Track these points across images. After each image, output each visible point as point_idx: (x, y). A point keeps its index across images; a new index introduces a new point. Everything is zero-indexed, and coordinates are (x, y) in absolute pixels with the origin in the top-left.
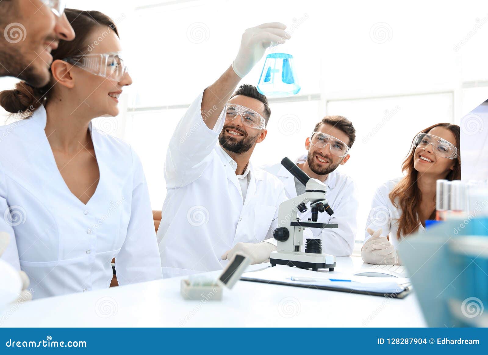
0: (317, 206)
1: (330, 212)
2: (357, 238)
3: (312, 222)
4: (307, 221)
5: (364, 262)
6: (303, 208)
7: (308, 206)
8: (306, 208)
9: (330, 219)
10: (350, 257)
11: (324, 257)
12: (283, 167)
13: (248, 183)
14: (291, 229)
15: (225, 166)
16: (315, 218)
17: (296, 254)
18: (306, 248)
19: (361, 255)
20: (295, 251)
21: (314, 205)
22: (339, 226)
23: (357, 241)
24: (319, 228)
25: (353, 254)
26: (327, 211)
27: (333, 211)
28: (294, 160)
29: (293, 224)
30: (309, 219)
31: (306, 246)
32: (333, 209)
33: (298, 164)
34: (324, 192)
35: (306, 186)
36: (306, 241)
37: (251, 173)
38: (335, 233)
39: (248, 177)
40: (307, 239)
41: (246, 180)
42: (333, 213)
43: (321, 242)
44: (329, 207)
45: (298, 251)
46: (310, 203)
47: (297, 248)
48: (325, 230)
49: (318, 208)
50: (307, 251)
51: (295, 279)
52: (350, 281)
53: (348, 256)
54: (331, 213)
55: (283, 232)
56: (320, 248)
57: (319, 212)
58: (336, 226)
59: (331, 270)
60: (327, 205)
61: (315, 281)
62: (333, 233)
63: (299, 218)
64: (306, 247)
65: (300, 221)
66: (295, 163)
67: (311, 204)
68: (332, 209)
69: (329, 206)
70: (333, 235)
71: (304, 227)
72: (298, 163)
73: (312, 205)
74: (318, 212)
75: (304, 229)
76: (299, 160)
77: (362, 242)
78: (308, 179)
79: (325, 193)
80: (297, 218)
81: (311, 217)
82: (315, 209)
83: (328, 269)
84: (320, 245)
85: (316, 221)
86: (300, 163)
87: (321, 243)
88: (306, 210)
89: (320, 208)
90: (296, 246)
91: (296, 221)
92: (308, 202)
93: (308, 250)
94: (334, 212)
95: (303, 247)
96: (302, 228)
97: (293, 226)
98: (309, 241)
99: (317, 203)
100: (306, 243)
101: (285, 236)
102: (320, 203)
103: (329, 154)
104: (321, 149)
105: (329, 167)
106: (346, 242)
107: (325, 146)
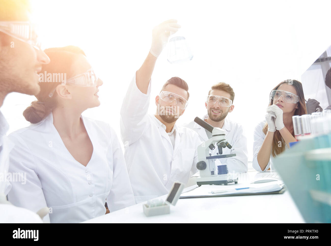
3: (219, 155)
4: (216, 155)
6: (212, 147)
8: (214, 147)
9: (231, 151)
11: (230, 175)
12: (196, 123)
13: (175, 137)
14: (207, 161)
16: (221, 152)
17: (212, 177)
18: (218, 172)
20: (212, 175)
22: (236, 155)
25: (248, 171)
29: (207, 158)
30: (217, 153)
31: (218, 170)
33: (205, 120)
34: (224, 135)
37: (176, 130)
38: (235, 159)
39: (175, 133)
40: (218, 166)
45: (213, 174)
47: (213, 173)
48: (229, 159)
49: (222, 145)
51: (214, 192)
52: (248, 188)
53: (246, 172)
55: (202, 164)
59: (236, 183)
60: (227, 143)
61: (227, 192)
63: (211, 154)
65: (212, 156)
66: (203, 120)
67: (217, 144)
70: (234, 161)
74: (222, 148)
75: (215, 160)
78: (213, 128)
80: (210, 154)
82: (220, 147)
83: (234, 183)
85: (222, 154)
87: (227, 167)
88: (214, 148)
89: (223, 146)
90: (212, 172)
91: (209, 156)
92: (215, 142)
93: (220, 173)
95: (216, 172)
96: (214, 159)
98: (219, 167)
99: (220, 143)
100: (218, 169)
101: (204, 166)
102: (222, 142)
103: (219, 107)
104: (213, 105)
105: (221, 115)
106: (243, 163)
107: (215, 103)
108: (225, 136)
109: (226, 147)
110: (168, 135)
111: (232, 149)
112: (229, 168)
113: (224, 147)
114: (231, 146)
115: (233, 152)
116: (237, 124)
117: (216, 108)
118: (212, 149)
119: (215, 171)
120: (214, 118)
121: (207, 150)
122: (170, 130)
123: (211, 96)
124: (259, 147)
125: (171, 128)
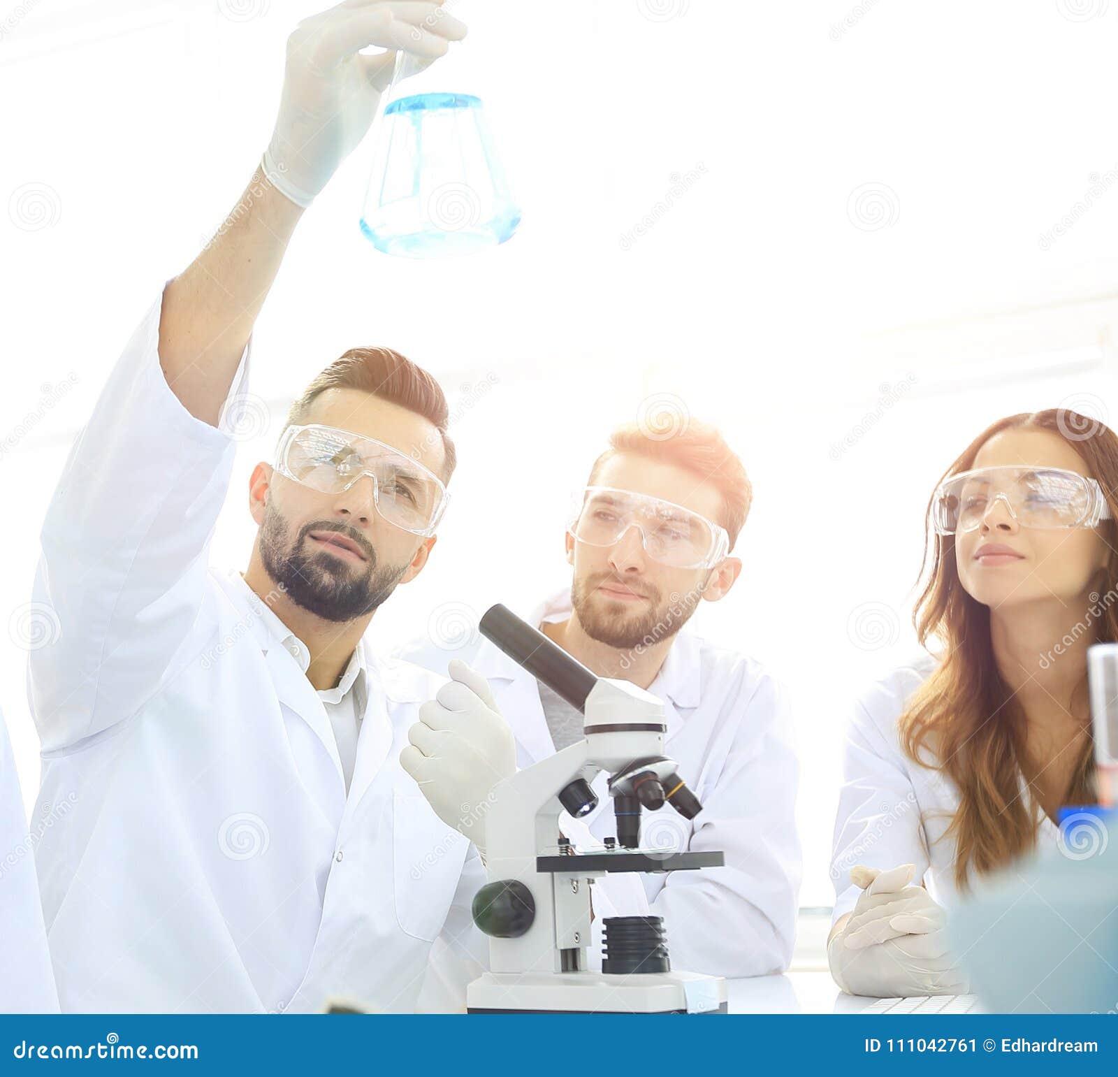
0: (633, 785)
1: (688, 806)
2: (803, 900)
3: (619, 849)
4: (601, 849)
5: (843, 994)
6: (580, 797)
7: (599, 786)
8: (591, 799)
9: (693, 833)
10: (785, 974)
11: (678, 983)
12: (487, 644)
13: (359, 721)
14: (539, 884)
15: (265, 652)
16: (628, 832)
17: (567, 982)
18: (606, 956)
19: (825, 963)
20: (565, 969)
21: (620, 782)
22: (727, 858)
23: (804, 911)
24: (651, 874)
25: (795, 963)
26: (674, 802)
27: (699, 800)
28: (528, 613)
29: (545, 864)
30: (609, 841)
31: (605, 947)
32: (698, 794)
33: (546, 626)
34: (657, 728)
35: (583, 710)
36: (604, 927)
37: (370, 678)
38: (716, 884)
39: (358, 693)
40: (605, 921)
41: (350, 705)
42: (700, 808)
43: (663, 926)
44: (683, 788)
45: (575, 968)
46: (606, 775)
47: (570, 960)
48: (676, 878)
49: (640, 794)
50: (608, 967)
53: (777, 972)
54: (691, 811)
55: (508, 901)
56: (659, 950)
57: (643, 808)
58: (715, 859)
60: (672, 780)
62: (712, 887)
64: (604, 951)
65: (572, 852)
66: (534, 625)
67: (610, 781)
68: (694, 793)
69: (679, 781)
70: (711, 897)
71: (590, 875)
72: (546, 620)
73: (614, 785)
74: (638, 811)
76: (551, 610)
77: (829, 911)
78: (591, 683)
79: (660, 734)
80: (561, 841)
81: (613, 833)
82: (627, 802)
84: (660, 940)
85: (636, 846)
86: (554, 619)
87: (665, 931)
88: (593, 807)
89: (646, 794)
90: (565, 953)
91: (555, 851)
92: (598, 771)
93: (613, 964)
94: (703, 805)
95: (594, 952)
96: (583, 876)
97: (549, 874)
98: (615, 927)
99: (630, 775)
100: (605, 937)
101: (518, 916)
102: (646, 773)
103: (640, 565)
104: (608, 551)
105: (652, 614)
106: (763, 914)
107: (620, 535)
108: (666, 736)
109: (667, 804)
110: (324, 703)
111: (699, 819)
112: (673, 938)
113: (655, 805)
114: (695, 801)
115: (705, 842)
116: (744, 663)
117: (621, 569)
118: (574, 811)
119: (588, 948)
120: (606, 621)
121: (544, 816)
122: (329, 675)
123: (597, 491)
124: (871, 819)
125: (338, 661)
